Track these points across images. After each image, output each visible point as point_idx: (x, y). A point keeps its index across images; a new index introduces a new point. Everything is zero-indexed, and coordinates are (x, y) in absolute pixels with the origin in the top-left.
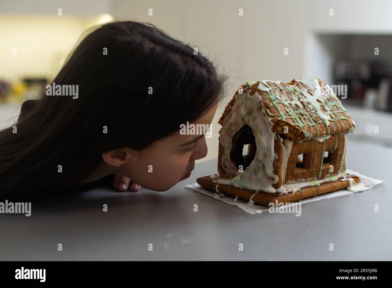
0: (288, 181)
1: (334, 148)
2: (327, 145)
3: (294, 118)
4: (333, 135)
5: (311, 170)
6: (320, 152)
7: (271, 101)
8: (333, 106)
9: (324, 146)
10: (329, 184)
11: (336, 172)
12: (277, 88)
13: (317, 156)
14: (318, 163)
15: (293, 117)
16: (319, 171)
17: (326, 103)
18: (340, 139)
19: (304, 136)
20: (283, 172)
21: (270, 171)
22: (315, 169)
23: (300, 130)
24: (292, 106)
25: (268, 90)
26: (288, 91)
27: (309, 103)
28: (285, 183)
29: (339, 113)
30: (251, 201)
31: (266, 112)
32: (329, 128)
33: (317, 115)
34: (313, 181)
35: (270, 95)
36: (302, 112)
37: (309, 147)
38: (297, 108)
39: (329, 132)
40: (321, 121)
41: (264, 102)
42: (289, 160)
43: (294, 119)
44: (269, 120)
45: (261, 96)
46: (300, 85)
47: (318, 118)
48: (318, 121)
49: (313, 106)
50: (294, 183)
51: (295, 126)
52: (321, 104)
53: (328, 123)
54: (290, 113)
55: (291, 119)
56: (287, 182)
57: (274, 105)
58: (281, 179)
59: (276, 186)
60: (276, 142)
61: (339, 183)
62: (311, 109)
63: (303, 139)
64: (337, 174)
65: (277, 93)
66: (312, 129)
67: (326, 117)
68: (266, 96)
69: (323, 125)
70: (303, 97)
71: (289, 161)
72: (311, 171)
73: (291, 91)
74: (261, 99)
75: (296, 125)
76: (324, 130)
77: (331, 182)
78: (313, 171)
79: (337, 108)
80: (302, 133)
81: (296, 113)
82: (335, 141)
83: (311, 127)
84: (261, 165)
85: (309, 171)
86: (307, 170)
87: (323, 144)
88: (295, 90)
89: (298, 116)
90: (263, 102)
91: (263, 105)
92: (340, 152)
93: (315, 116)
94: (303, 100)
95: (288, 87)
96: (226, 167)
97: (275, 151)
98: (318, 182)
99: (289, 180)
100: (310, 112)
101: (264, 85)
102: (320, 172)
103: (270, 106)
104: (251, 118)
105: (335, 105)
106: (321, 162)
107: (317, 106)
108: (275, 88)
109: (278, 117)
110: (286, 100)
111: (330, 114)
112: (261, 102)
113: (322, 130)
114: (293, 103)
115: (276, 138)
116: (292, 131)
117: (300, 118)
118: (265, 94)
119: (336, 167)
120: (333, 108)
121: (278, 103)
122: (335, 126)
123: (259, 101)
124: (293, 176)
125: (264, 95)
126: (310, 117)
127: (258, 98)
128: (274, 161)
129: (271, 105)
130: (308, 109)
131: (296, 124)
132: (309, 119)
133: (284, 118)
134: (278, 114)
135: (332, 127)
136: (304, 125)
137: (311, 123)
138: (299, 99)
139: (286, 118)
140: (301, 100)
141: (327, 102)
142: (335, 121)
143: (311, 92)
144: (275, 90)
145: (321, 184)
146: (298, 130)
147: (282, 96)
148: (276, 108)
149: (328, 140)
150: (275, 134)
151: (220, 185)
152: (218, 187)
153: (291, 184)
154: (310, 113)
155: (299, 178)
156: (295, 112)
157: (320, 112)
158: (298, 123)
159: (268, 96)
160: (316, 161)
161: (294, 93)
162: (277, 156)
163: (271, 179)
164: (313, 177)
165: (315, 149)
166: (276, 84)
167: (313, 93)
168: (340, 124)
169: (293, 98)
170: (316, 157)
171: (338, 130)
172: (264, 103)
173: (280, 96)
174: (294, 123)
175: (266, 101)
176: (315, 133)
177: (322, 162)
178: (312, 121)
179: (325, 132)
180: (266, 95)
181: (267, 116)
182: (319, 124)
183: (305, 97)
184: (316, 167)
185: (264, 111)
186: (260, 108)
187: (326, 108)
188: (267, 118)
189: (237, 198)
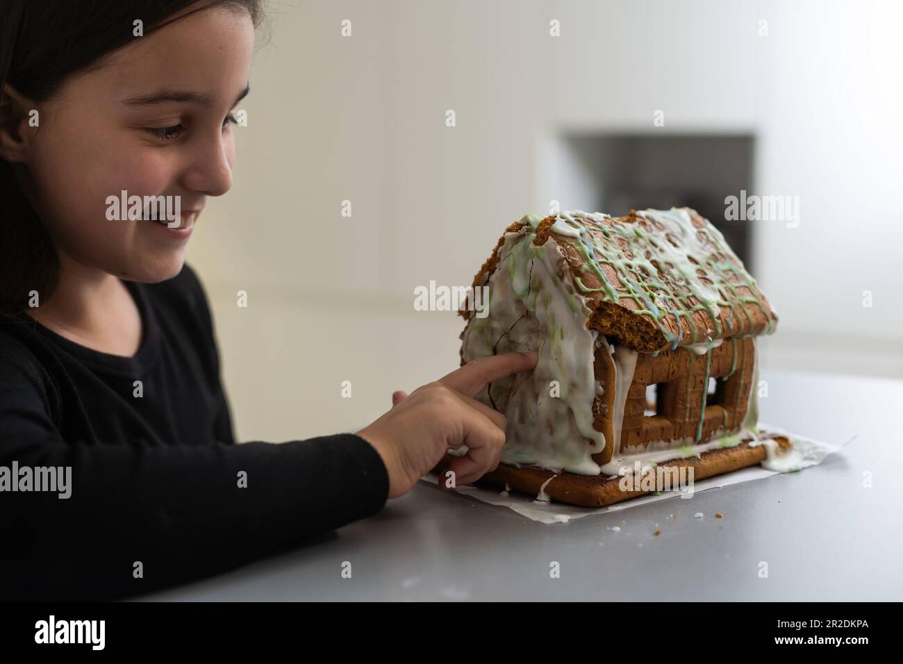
1: (731, 370)
2: (715, 361)
3: (640, 298)
4: (728, 339)
5: (680, 421)
6: (699, 379)
7: (584, 257)
8: (725, 271)
9: (709, 364)
10: (721, 455)
11: (734, 427)
12: (597, 229)
13: (694, 388)
14: (694, 405)
15: (637, 296)
16: (697, 423)
17: (709, 264)
18: (743, 349)
19: (663, 339)
20: (616, 426)
21: (585, 422)
22: (690, 418)
23: (654, 326)
24: (633, 270)
25: (576, 232)
26: (622, 237)
27: (671, 265)
28: (621, 451)
29: (741, 287)
30: (543, 496)
31: (575, 283)
32: (720, 321)
33: (690, 291)
34: (684, 448)
35: (583, 244)
36: (655, 283)
37: (675, 367)
38: (644, 275)
39: (720, 330)
40: (699, 306)
41: (570, 261)
42: (628, 396)
43: (638, 300)
44: (581, 303)
45: (561, 247)
46: (648, 222)
47: (693, 300)
48: (693, 304)
49: (681, 272)
50: (641, 452)
51: (643, 316)
52: (698, 267)
53: (716, 311)
54: (630, 286)
55: (633, 300)
56: (625, 448)
57: (592, 267)
58: (612, 443)
59: (600, 459)
60: (599, 353)
61: (744, 452)
62: (676, 277)
63: (660, 347)
64: (739, 430)
65: (597, 239)
66: (680, 323)
67: (711, 297)
68: (574, 247)
69: (704, 315)
70: (657, 250)
71: (629, 400)
72: (679, 423)
73: (628, 236)
74: (561, 253)
75: (643, 314)
76: (708, 326)
77: (725, 449)
78: (685, 422)
79: (734, 277)
80: (659, 332)
81: (642, 286)
82: (734, 353)
83: (678, 319)
84: (563, 410)
85: (674, 423)
86: (669, 420)
87: (707, 359)
88: (639, 235)
89: (648, 293)
90: (567, 260)
91: (568, 267)
92: (744, 379)
93: (685, 293)
94: (658, 257)
95: (621, 227)
97: (597, 376)
98: (696, 450)
99: (629, 445)
100: (675, 284)
101: (568, 222)
102: (701, 427)
103: (583, 271)
104: (539, 298)
105: (731, 270)
106: (702, 402)
107: (690, 270)
108: (594, 230)
109: (604, 294)
110: (620, 257)
111: (720, 292)
112: (562, 260)
113: (702, 326)
114: (635, 263)
115: (598, 345)
116: (635, 328)
117: (652, 297)
118: (571, 243)
119: (735, 412)
120: (726, 276)
121: (601, 263)
122: (731, 317)
123: (558, 258)
124: (638, 434)
125: (568, 244)
126: (676, 296)
127: (555, 250)
128: (595, 399)
129: (585, 266)
130: (669, 277)
131: (645, 311)
132: (672, 300)
133: (615, 298)
134: (603, 289)
135: (725, 320)
136: (663, 315)
137: (679, 309)
138: (648, 255)
139: (620, 298)
140: (654, 257)
141: (712, 262)
142: (732, 305)
143: (673, 239)
144: (592, 232)
145: (703, 454)
146: (648, 325)
147: (610, 247)
148: (596, 274)
149: (718, 350)
150: (596, 335)
153: (634, 453)
154: (674, 286)
155: (652, 440)
156: (640, 284)
157: (696, 283)
158: (649, 309)
159: (578, 248)
160: (691, 398)
161: (636, 241)
162: (601, 388)
163: (587, 443)
164: (684, 439)
165: (688, 371)
166: (595, 220)
167: (678, 243)
168: (744, 312)
169: (635, 251)
170: (689, 390)
171: (739, 327)
172: (569, 263)
173: (605, 246)
174: (641, 309)
175: (574, 258)
176: (688, 332)
177: (705, 402)
178: (680, 305)
179: (709, 331)
180: (574, 244)
181: (576, 294)
182: (697, 311)
183: (662, 251)
184: (690, 413)
185: (570, 281)
186: (561, 274)
187: (710, 275)
188: (577, 297)
189: (508, 489)
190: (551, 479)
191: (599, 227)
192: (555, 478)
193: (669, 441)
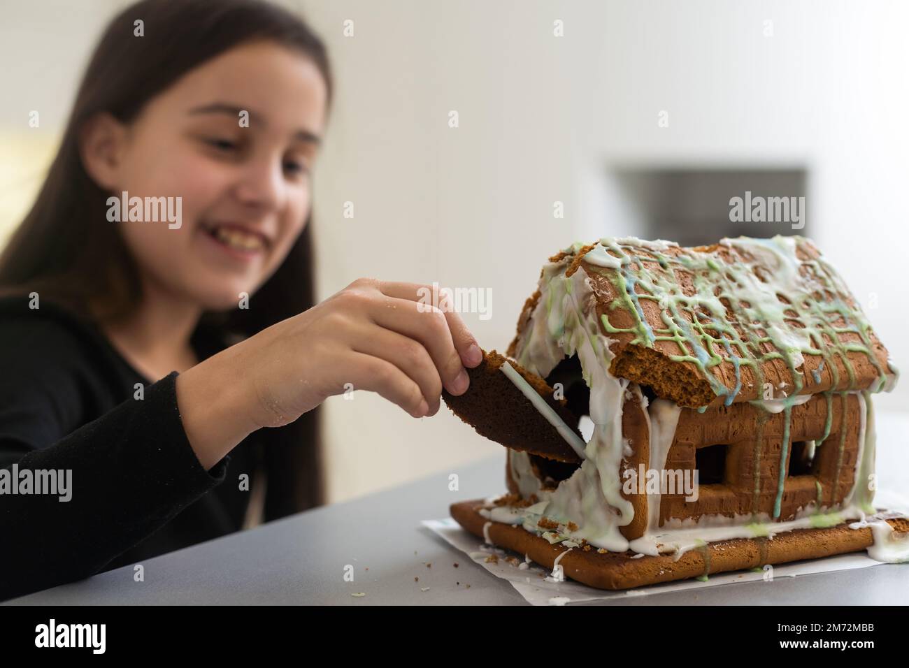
0: (668, 520)
1: (823, 433)
2: (799, 423)
3: (687, 343)
4: (820, 395)
5: (746, 491)
6: (773, 442)
7: (618, 292)
8: (828, 313)
9: (788, 425)
10: (804, 536)
11: (835, 501)
12: (654, 259)
13: (766, 453)
14: (768, 473)
15: (682, 339)
16: (774, 496)
17: (808, 304)
18: (842, 407)
19: (711, 391)
21: (611, 488)
22: (761, 489)
23: (697, 374)
24: (688, 308)
25: (616, 262)
26: (686, 269)
27: (748, 304)
28: (661, 525)
29: (846, 332)
30: (557, 573)
31: (600, 322)
32: (802, 373)
33: (766, 335)
34: (755, 525)
35: (621, 276)
36: (717, 324)
37: (737, 427)
38: (703, 315)
39: (800, 385)
40: (776, 354)
41: (599, 295)
42: (669, 459)
43: (682, 344)
44: (604, 345)
45: (591, 279)
46: (733, 252)
47: (767, 346)
48: (767, 352)
49: (759, 311)
50: (689, 527)
51: (684, 364)
52: (789, 306)
53: (798, 360)
54: (675, 327)
55: (676, 346)
56: (666, 522)
57: (626, 303)
58: (645, 514)
59: (631, 532)
60: (630, 407)
61: (840, 535)
62: (752, 318)
63: (708, 401)
64: (842, 507)
65: (645, 271)
66: (739, 375)
67: (795, 345)
68: (608, 280)
69: (779, 365)
70: (734, 285)
72: (746, 494)
73: (696, 268)
74: (590, 286)
75: (684, 361)
76: (782, 378)
77: (815, 530)
78: (754, 494)
79: (841, 320)
80: (705, 383)
81: (694, 328)
82: (827, 412)
83: (738, 368)
84: (591, 471)
85: (739, 494)
86: (733, 491)
87: (784, 418)
88: (712, 268)
89: (701, 336)
90: (596, 295)
91: (595, 302)
92: (846, 446)
93: (759, 338)
94: (733, 294)
95: (688, 258)
96: (519, 476)
97: (625, 434)
98: (771, 529)
99: (671, 518)
100: (747, 326)
101: (610, 250)
102: (779, 502)
103: (612, 307)
104: (573, 337)
105: (837, 312)
106: (779, 470)
107: (775, 311)
108: (646, 260)
109: (634, 335)
110: (674, 293)
111: (812, 337)
112: (589, 294)
113: (774, 378)
114: (694, 300)
115: (629, 396)
116: (674, 377)
117: (705, 341)
118: (605, 275)
119: (834, 487)
120: (827, 319)
121: (640, 299)
122: (821, 369)
123: (585, 291)
124: (685, 506)
125: (601, 276)
126: (744, 340)
127: (583, 283)
128: (622, 461)
129: (617, 302)
130: (740, 318)
131: (689, 357)
132: (736, 345)
133: (649, 341)
134: (634, 329)
135: (811, 372)
136: (715, 362)
137: (743, 356)
138: (718, 290)
139: (657, 341)
140: (726, 294)
141: (813, 302)
142: (827, 355)
143: (763, 273)
144: (641, 264)
145: (780, 535)
146: (690, 374)
147: (663, 280)
148: (630, 311)
149: (803, 410)
150: (626, 384)
151: (495, 523)
152: (490, 529)
153: (681, 528)
154: (745, 329)
155: (706, 514)
156: (694, 325)
157: (779, 326)
158: (694, 353)
159: (613, 280)
160: (761, 466)
162: (628, 448)
163: (614, 513)
164: (753, 514)
165: (756, 433)
166: (652, 248)
167: (768, 277)
168: (843, 363)
169: (700, 287)
170: (759, 455)
171: (832, 382)
172: (598, 298)
173: (656, 279)
174: (683, 354)
175: (605, 293)
176: (751, 385)
177: (784, 471)
178: (745, 351)
179: (783, 384)
180: (609, 275)
181: (600, 335)
182: (770, 360)
183: (740, 286)
184: (762, 483)
185: (595, 320)
186: (586, 311)
187: (804, 317)
188: (599, 339)
189: (528, 560)
190: (565, 553)
191: (656, 257)
192: (570, 551)
193: (732, 516)
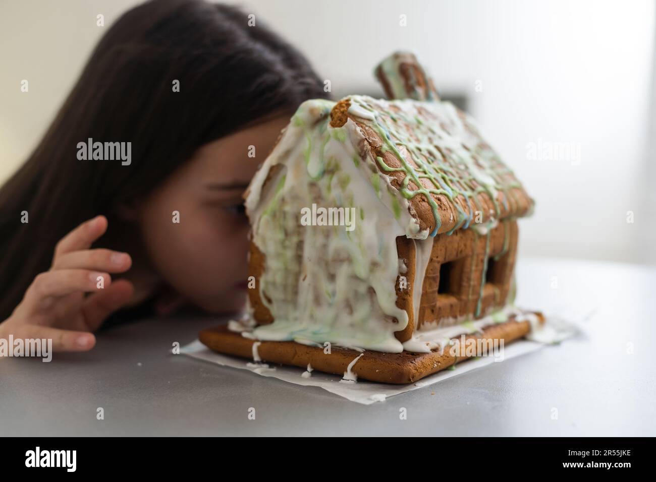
0: (423, 324)
1: (503, 250)
2: (492, 241)
3: (436, 180)
5: (464, 298)
6: (480, 258)
7: (383, 139)
8: (491, 159)
9: (488, 244)
10: (497, 329)
12: (386, 114)
13: (476, 266)
14: (476, 282)
15: (432, 176)
16: (476, 301)
17: (478, 152)
18: (511, 230)
20: (415, 303)
21: (387, 300)
22: (472, 295)
24: (423, 153)
25: (371, 115)
26: (407, 123)
27: (450, 150)
28: (419, 328)
29: (505, 173)
30: (349, 376)
31: (378, 163)
32: (498, 203)
33: (470, 174)
34: (467, 324)
35: (379, 126)
36: (442, 166)
37: (463, 246)
38: (432, 158)
39: (498, 212)
40: (480, 189)
41: (371, 141)
42: (426, 274)
43: (434, 180)
44: (386, 182)
45: (361, 128)
46: (424, 113)
47: (474, 182)
48: (476, 187)
49: (459, 157)
50: (434, 329)
52: (471, 154)
53: (495, 194)
54: (425, 167)
55: (428, 180)
56: (422, 326)
57: (391, 148)
58: (413, 320)
59: (402, 336)
61: (513, 327)
62: (457, 161)
65: (389, 123)
66: (470, 203)
67: (487, 181)
68: (372, 129)
69: (487, 197)
70: (436, 136)
71: (426, 278)
72: (464, 300)
73: (411, 122)
74: (361, 133)
75: (441, 193)
76: (490, 207)
77: (498, 325)
78: (468, 299)
79: (499, 165)
81: (433, 168)
82: (505, 234)
83: (467, 199)
85: (460, 300)
86: (457, 298)
87: (487, 239)
88: (419, 123)
89: (440, 175)
90: (368, 141)
91: (369, 147)
92: (511, 260)
93: (467, 177)
94: (439, 143)
96: (270, 301)
97: (400, 255)
98: (477, 325)
99: (425, 322)
100: (457, 168)
101: (362, 106)
102: (480, 304)
103: (383, 151)
104: (335, 180)
105: (494, 158)
106: (481, 280)
107: (465, 156)
108: (383, 115)
109: (405, 173)
110: (410, 141)
111: (492, 176)
112: (362, 140)
113: (486, 207)
114: (423, 147)
117: (443, 178)
118: (368, 125)
119: (502, 291)
121: (397, 144)
122: (505, 199)
123: (359, 138)
124: (433, 311)
125: (367, 126)
126: (461, 178)
127: (355, 131)
128: (398, 277)
129: (385, 147)
130: (451, 161)
131: (441, 190)
132: (458, 181)
133: (416, 178)
134: (403, 168)
135: (502, 202)
136: (455, 195)
137: (466, 190)
138: (430, 140)
140: (436, 142)
141: (480, 151)
142: (504, 189)
143: (446, 128)
145: (483, 329)
147: (400, 131)
148: (396, 154)
149: (494, 232)
151: (264, 342)
155: (443, 317)
156: (431, 165)
157: (474, 168)
158: (444, 189)
159: (375, 129)
160: (474, 277)
161: (418, 127)
162: (404, 266)
163: (390, 321)
164: (467, 315)
165: (473, 251)
166: (382, 106)
167: (450, 132)
168: (513, 196)
169: (420, 136)
170: (473, 268)
171: (511, 210)
172: (370, 144)
173: (396, 130)
174: (437, 187)
175: (374, 139)
177: (484, 280)
178: (466, 187)
179: (491, 211)
180: (371, 125)
181: (380, 173)
182: (479, 193)
183: (440, 137)
184: (473, 290)
185: (372, 160)
186: (363, 154)
187: (481, 162)
188: (381, 176)
189: (309, 369)
190: (358, 358)
192: (362, 356)
193: (455, 317)
